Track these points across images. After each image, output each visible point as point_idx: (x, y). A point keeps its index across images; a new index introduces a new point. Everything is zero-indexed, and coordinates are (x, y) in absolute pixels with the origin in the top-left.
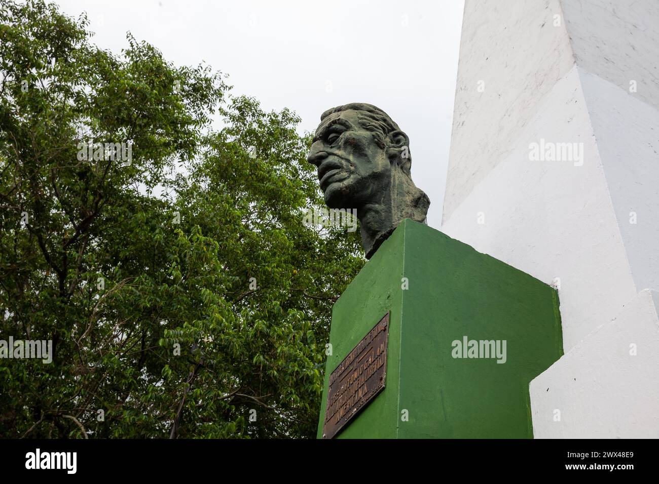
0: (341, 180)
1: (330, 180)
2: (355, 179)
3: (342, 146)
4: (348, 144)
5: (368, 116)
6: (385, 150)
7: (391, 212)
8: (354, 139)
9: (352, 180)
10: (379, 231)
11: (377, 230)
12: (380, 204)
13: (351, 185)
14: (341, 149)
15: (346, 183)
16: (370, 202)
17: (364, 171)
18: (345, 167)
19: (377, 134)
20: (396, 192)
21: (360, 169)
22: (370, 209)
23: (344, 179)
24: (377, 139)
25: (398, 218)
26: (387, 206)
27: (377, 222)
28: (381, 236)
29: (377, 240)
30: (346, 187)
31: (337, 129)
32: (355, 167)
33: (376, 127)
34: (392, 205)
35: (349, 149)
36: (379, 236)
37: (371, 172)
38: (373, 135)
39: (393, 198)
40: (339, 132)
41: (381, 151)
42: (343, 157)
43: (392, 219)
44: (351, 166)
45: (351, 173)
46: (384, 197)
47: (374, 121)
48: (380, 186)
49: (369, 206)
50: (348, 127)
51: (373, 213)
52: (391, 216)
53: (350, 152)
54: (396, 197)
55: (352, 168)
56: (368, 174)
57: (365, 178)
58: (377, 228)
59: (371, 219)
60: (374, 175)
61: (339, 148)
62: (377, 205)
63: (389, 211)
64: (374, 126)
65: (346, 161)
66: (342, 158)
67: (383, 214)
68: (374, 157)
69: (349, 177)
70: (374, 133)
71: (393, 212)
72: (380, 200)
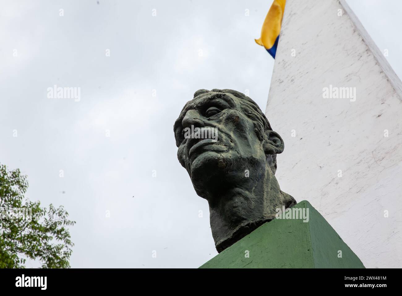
0: (218, 151)
1: (206, 147)
2: (234, 155)
3: (223, 121)
4: (230, 120)
5: (250, 105)
6: (263, 143)
7: (262, 204)
8: (238, 117)
9: (230, 155)
10: (245, 219)
11: (244, 217)
12: (251, 192)
13: (230, 159)
14: (222, 123)
15: (224, 155)
16: (241, 187)
17: (243, 152)
18: (224, 140)
19: (258, 124)
20: (270, 185)
21: (239, 148)
22: (240, 194)
23: (223, 151)
24: (257, 128)
25: (271, 211)
26: (259, 197)
27: (245, 209)
28: (248, 225)
29: (242, 227)
30: (224, 159)
31: (221, 103)
32: (235, 144)
33: (258, 118)
34: (265, 196)
35: (231, 125)
36: (246, 223)
37: (249, 156)
38: (254, 124)
39: (266, 190)
40: (222, 108)
41: (259, 142)
42: (223, 130)
43: (263, 210)
44: (231, 142)
45: (231, 148)
46: (256, 187)
47: (256, 112)
48: (254, 174)
49: (238, 190)
50: (232, 105)
51: (242, 199)
52: (262, 207)
53: (231, 129)
54: (269, 190)
55: (232, 144)
56: (246, 156)
57: (243, 159)
58: (244, 215)
59: (239, 204)
60: (251, 160)
61: (219, 122)
62: (247, 192)
63: (260, 201)
64: (256, 116)
65: (225, 135)
66: (222, 132)
67: (253, 203)
68: (253, 144)
69: (227, 151)
70: (255, 122)
71: (265, 203)
72: (252, 189)
